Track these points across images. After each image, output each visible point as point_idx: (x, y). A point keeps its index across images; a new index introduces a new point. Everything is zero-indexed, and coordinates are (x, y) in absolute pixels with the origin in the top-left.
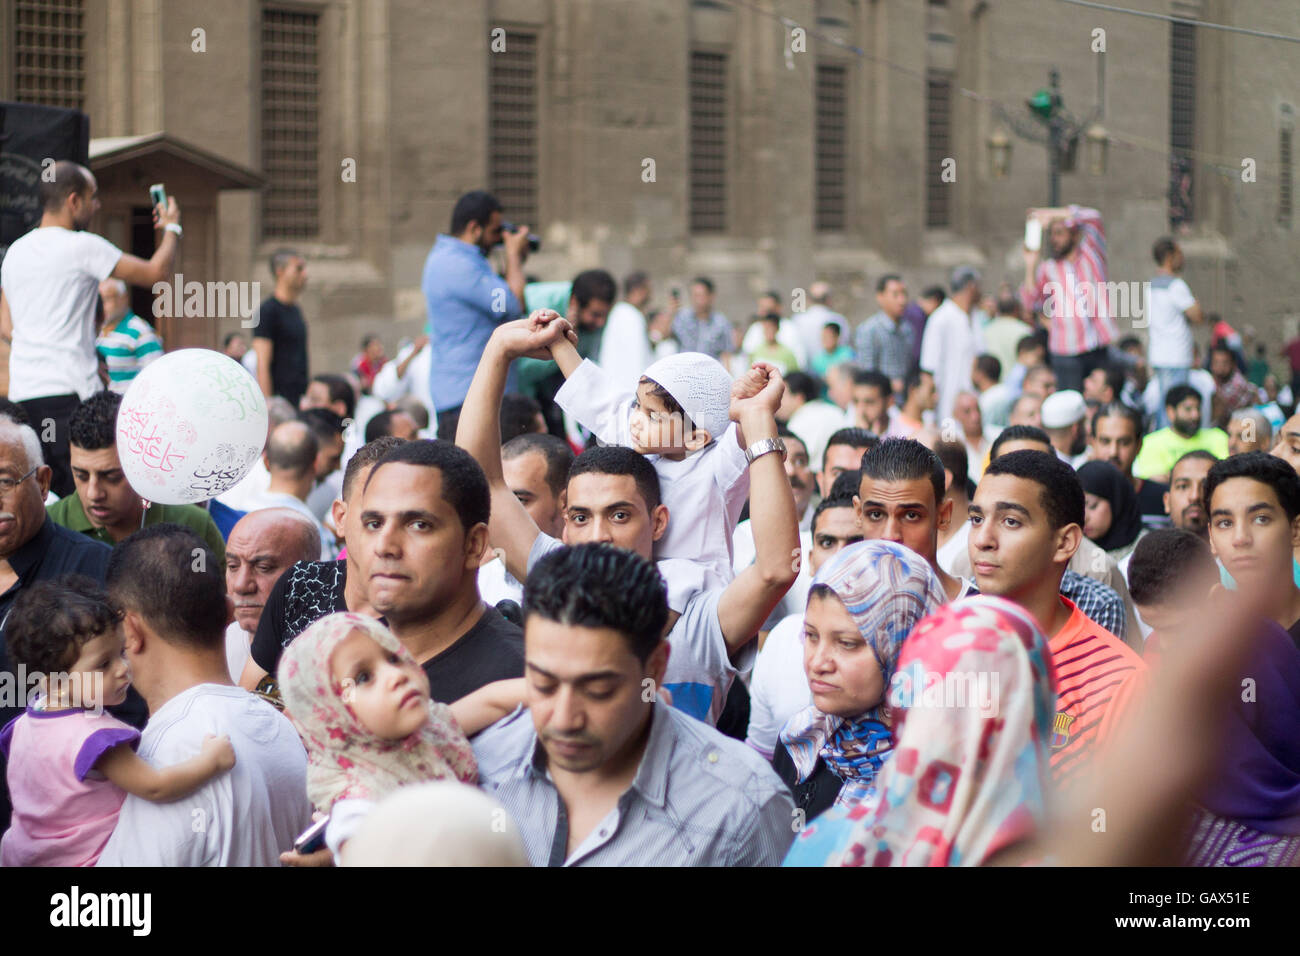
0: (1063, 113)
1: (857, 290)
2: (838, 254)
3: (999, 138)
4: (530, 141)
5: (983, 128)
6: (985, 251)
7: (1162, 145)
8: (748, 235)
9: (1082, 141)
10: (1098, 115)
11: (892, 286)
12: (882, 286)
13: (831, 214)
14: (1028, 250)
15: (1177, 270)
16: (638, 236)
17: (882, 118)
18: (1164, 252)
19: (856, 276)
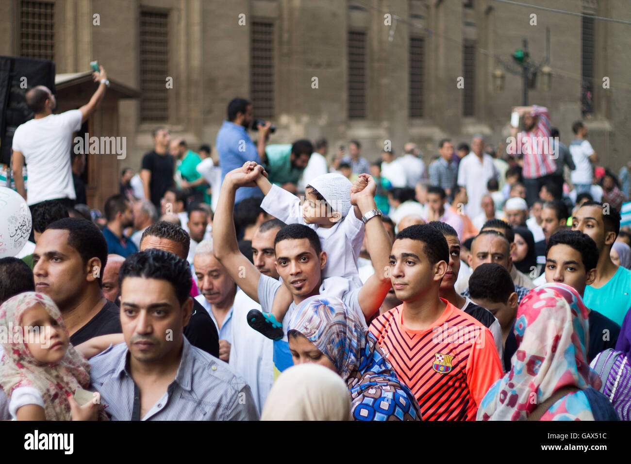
0: (529, 60)
1: (430, 147)
2: (420, 129)
3: (498, 72)
4: (270, 75)
5: (491, 68)
6: (492, 127)
7: (577, 75)
8: (376, 121)
9: (539, 74)
10: (547, 61)
11: (446, 145)
12: (441, 145)
13: (417, 110)
14: (512, 127)
15: (585, 137)
16: (323, 121)
17: (442, 62)
18: (577, 128)
19: (429, 140)
